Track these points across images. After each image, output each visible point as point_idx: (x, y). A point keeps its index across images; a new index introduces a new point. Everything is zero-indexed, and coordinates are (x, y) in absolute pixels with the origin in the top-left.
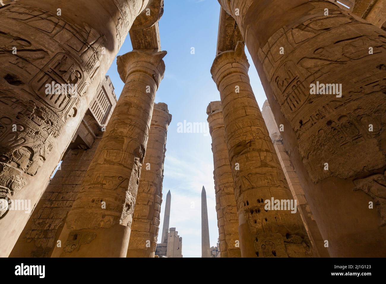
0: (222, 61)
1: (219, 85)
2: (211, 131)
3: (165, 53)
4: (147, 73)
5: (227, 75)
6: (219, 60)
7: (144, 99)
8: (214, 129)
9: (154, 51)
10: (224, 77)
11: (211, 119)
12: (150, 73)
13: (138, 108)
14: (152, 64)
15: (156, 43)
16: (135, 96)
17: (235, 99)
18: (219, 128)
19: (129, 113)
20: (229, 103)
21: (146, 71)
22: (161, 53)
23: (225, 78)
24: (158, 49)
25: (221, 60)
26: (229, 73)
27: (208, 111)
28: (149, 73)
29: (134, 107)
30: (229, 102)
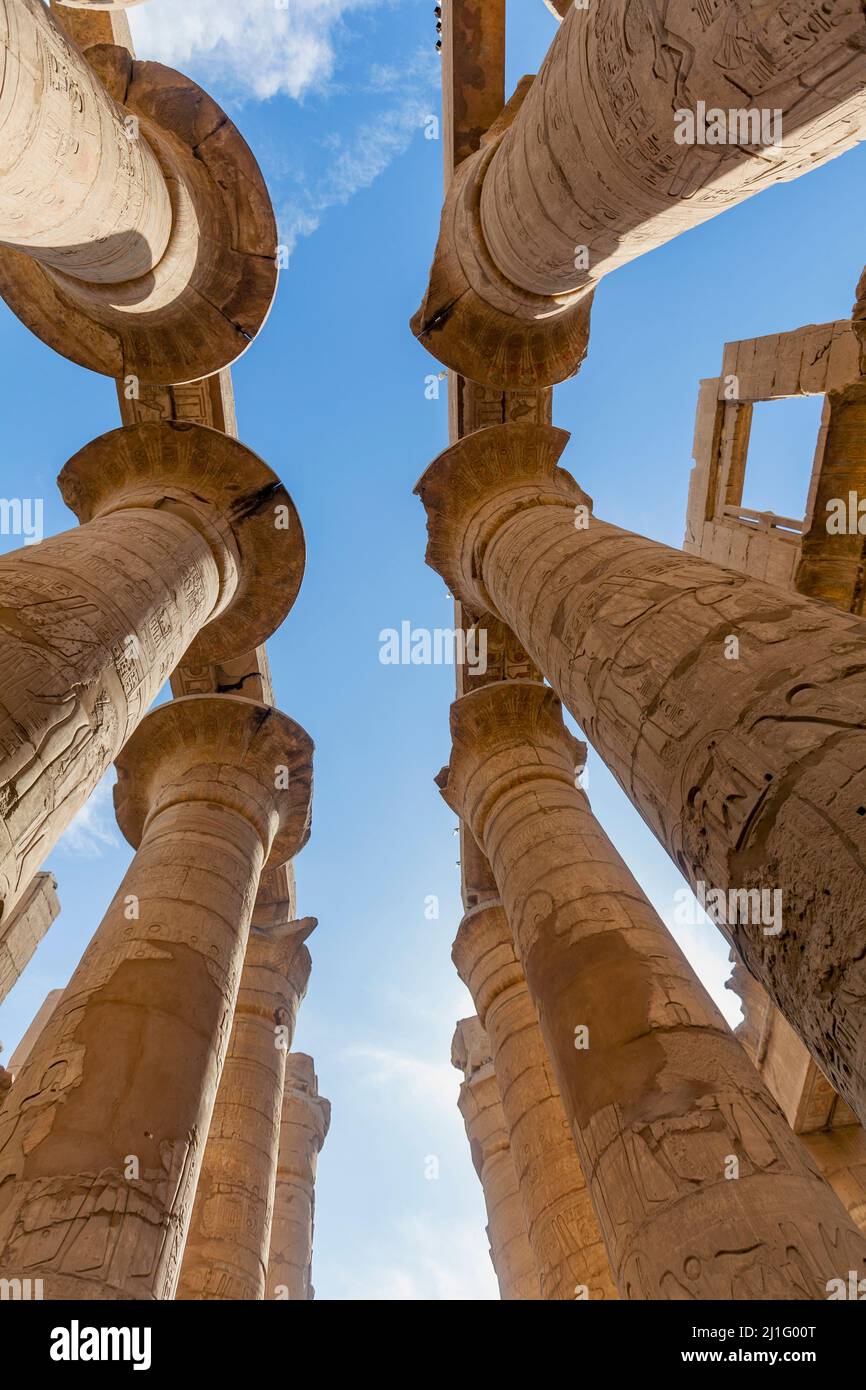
0: (483, 933)
1: (484, 1017)
2: (479, 1161)
3: (311, 924)
4: (259, 1013)
5: (506, 988)
6: (472, 928)
7: (251, 1141)
8: (489, 1154)
9: (277, 916)
10: (496, 994)
11: (472, 1103)
12: (267, 1009)
13: (231, 1192)
14: (274, 970)
15: (283, 889)
16: (222, 1137)
17: (541, 1102)
18: (503, 1148)
19: (202, 1231)
20: (524, 1115)
21: (257, 1005)
22: (300, 928)
23: (501, 998)
24: (288, 901)
25: (479, 931)
26: (510, 981)
27: (456, 1059)
28: (264, 1012)
29: (219, 1192)
30: (524, 1109)
